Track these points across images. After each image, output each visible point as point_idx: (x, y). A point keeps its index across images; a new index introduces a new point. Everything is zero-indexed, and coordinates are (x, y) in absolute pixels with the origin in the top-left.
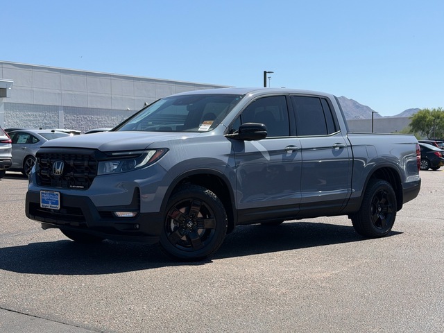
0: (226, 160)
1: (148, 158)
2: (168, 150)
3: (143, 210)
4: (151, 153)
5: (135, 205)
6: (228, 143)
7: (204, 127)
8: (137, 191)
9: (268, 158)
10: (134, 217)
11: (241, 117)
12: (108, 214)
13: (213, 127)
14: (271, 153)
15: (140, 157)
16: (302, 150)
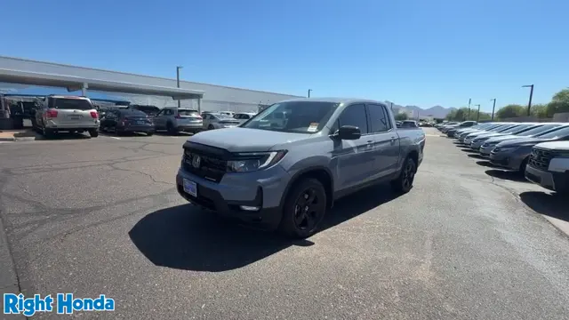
0: (330, 156)
1: (270, 159)
2: (287, 151)
3: (265, 206)
4: (273, 154)
5: (259, 201)
6: (332, 142)
7: (312, 128)
8: (260, 190)
9: (356, 151)
10: (259, 211)
11: (339, 121)
12: (236, 207)
13: (320, 129)
14: (358, 147)
15: (263, 157)
16: (375, 144)
